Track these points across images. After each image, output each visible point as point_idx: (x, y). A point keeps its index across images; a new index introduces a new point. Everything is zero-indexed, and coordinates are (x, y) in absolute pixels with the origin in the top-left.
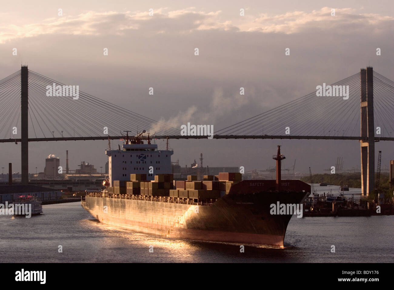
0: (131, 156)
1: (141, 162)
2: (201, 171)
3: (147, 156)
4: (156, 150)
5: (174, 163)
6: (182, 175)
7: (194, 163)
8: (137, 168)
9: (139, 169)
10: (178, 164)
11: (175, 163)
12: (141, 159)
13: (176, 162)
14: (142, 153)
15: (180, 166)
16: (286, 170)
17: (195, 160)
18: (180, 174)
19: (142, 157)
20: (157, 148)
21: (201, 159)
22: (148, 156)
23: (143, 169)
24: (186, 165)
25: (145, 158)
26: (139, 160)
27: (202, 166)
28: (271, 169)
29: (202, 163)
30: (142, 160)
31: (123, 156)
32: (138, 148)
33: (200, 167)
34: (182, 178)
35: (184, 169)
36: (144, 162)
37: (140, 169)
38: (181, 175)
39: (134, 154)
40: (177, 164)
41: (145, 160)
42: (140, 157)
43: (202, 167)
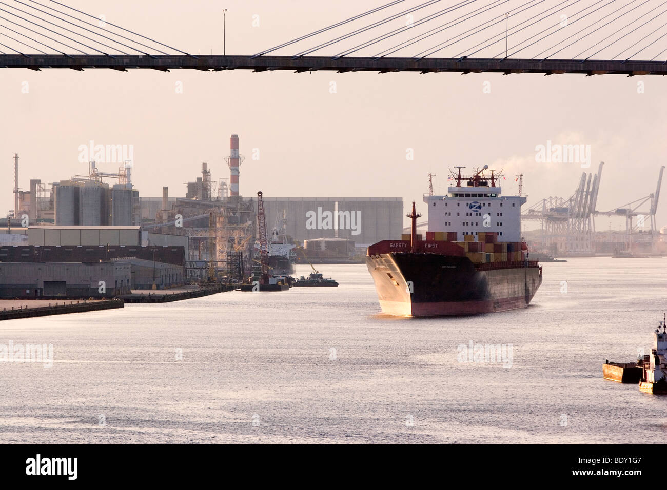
0: (458, 205)
1: (474, 214)
2: (231, 214)
3: (482, 205)
4: (499, 196)
5: (108, 175)
6: (144, 234)
7: (199, 179)
8: (467, 223)
9: (470, 224)
10: (129, 181)
11: (113, 176)
12: (473, 209)
13: (118, 173)
14: (476, 201)
15: (136, 193)
16: (620, 212)
17: (204, 165)
18: (138, 227)
19: (474, 206)
20: (500, 192)
21: (235, 161)
22: (484, 204)
23: (477, 224)
24: (165, 189)
25: (479, 207)
26: (470, 211)
27: (237, 193)
28: (552, 209)
29: (235, 179)
30: (474, 211)
31: (446, 204)
32: (469, 193)
33: (229, 195)
34: (144, 244)
35: (154, 203)
36: (478, 215)
37: (472, 224)
38: (139, 232)
39: (464, 201)
40: (123, 182)
41: (480, 211)
42: (471, 206)
43: (236, 197)
